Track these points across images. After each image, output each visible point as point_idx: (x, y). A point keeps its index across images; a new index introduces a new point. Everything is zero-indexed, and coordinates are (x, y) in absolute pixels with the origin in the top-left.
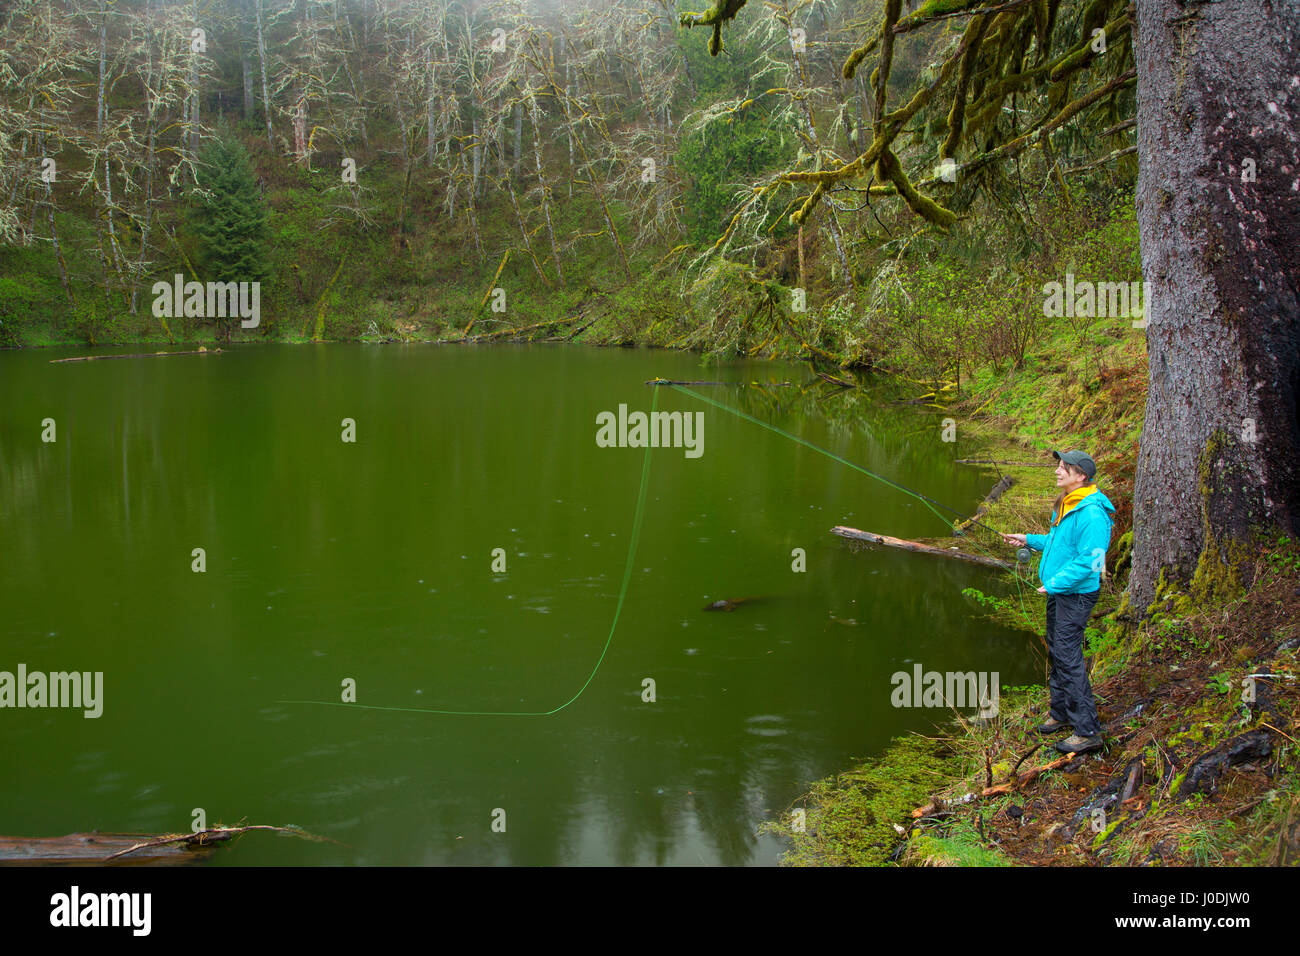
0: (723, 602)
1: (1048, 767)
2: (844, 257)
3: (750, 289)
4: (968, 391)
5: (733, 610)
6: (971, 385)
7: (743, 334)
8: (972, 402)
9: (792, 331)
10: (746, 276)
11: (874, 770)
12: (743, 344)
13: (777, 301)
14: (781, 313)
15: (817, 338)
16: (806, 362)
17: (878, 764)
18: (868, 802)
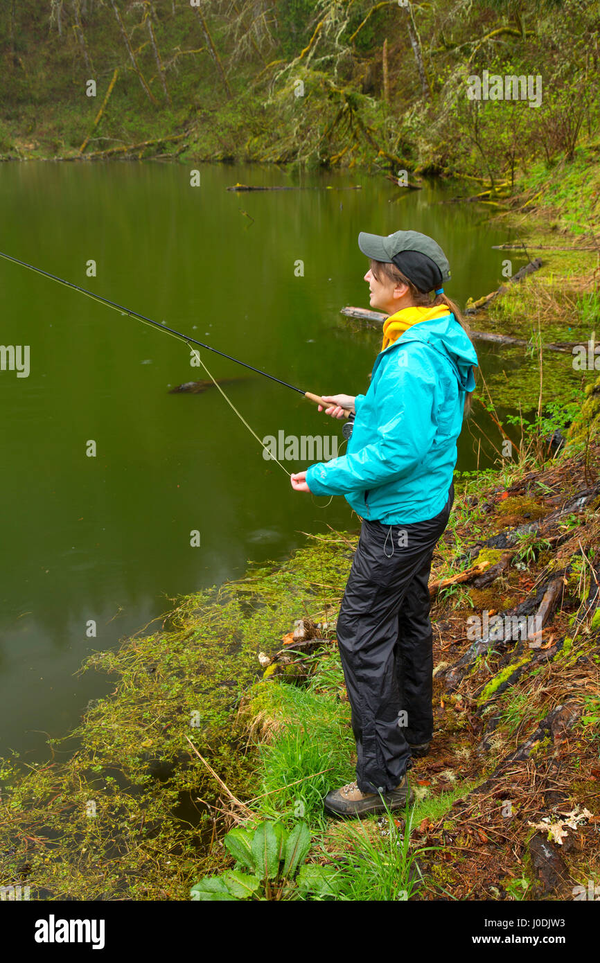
0: (191, 384)
1: (452, 581)
2: (421, 65)
3: (330, 98)
4: (521, 187)
5: (200, 392)
6: (525, 180)
7: (323, 143)
8: (525, 196)
9: (370, 140)
10: (327, 85)
11: (268, 578)
12: (324, 153)
13: (356, 110)
14: (360, 122)
15: (396, 148)
16: (386, 172)
17: (276, 570)
18: (243, 621)
